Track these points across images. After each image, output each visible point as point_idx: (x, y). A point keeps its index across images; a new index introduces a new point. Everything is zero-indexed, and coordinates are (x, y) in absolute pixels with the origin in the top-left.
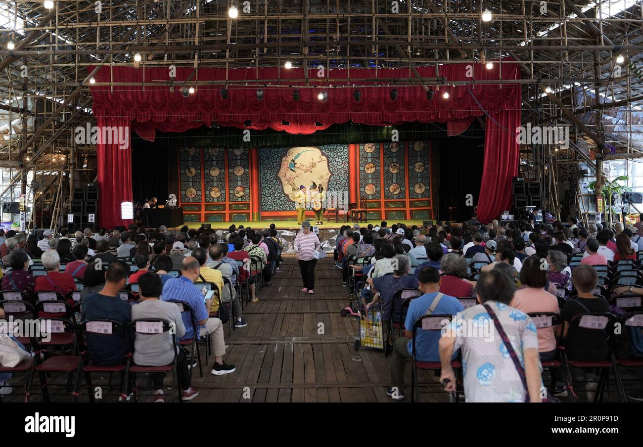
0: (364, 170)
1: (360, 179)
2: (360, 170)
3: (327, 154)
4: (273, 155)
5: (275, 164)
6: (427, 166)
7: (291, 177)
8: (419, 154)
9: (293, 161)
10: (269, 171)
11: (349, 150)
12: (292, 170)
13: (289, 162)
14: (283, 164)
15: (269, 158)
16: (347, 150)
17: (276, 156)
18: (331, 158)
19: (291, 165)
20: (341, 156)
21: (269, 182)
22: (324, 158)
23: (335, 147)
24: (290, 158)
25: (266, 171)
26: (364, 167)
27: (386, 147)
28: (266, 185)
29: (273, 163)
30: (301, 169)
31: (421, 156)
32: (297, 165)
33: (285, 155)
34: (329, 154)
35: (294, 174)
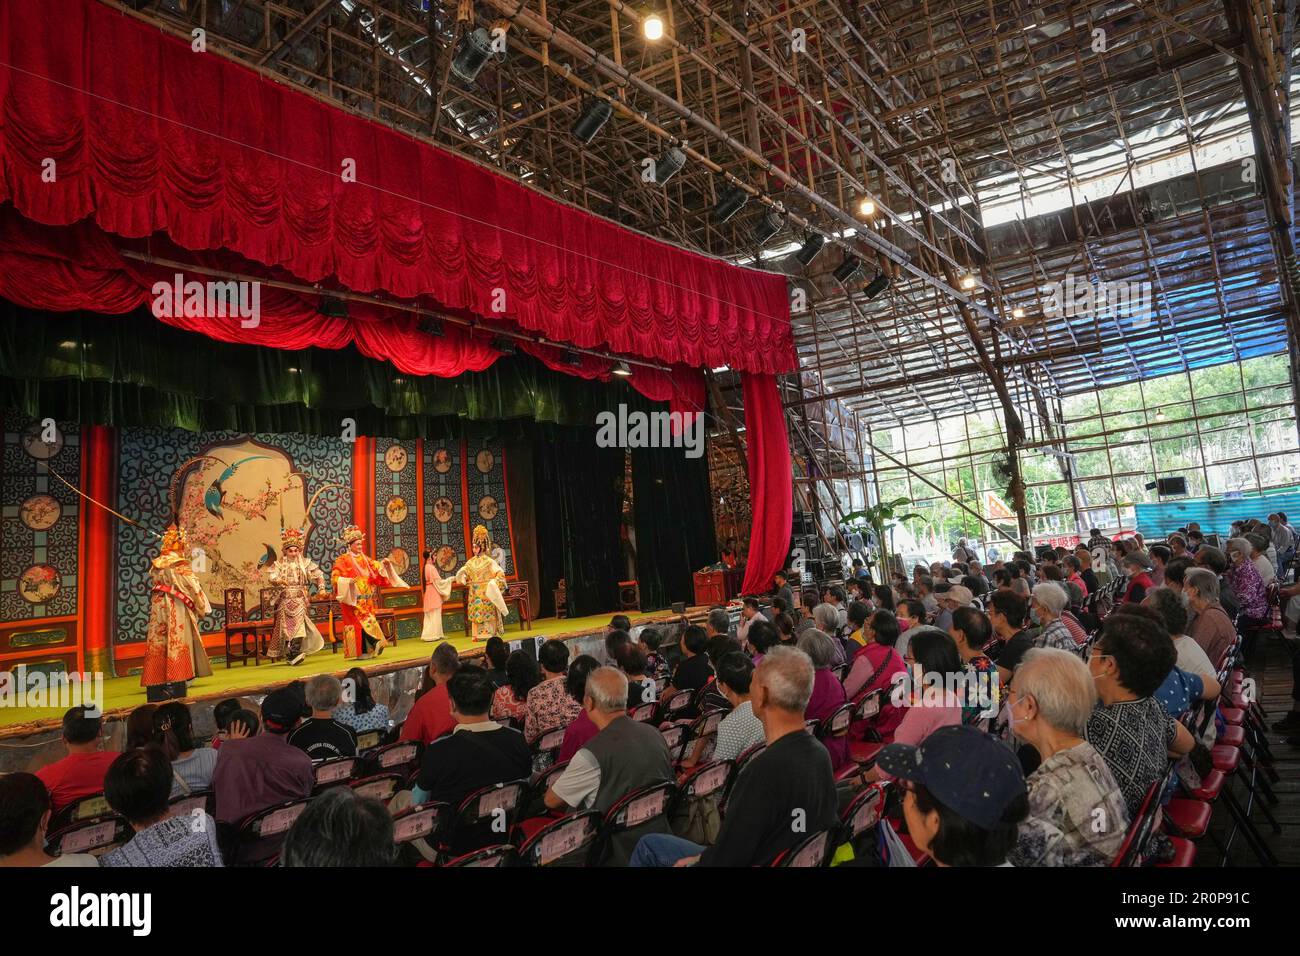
0: (385, 515)
1: (376, 537)
2: (376, 515)
3: (304, 469)
4: (159, 464)
5: (163, 494)
6: (502, 506)
7: (210, 531)
8: (486, 479)
9: (217, 485)
10: (146, 515)
11: (353, 462)
12: (214, 513)
13: (206, 490)
14: (186, 493)
15: (146, 475)
16: (347, 462)
17: (168, 470)
18: (313, 482)
19: (210, 496)
20: (336, 477)
21: (142, 549)
22: (297, 481)
23: (323, 452)
24: (209, 476)
25: (136, 514)
26: (385, 506)
27: (428, 459)
28: (134, 560)
29: (159, 488)
30: (238, 509)
31: (490, 483)
32: (228, 498)
33: (196, 467)
34: (309, 469)
35: (219, 524)
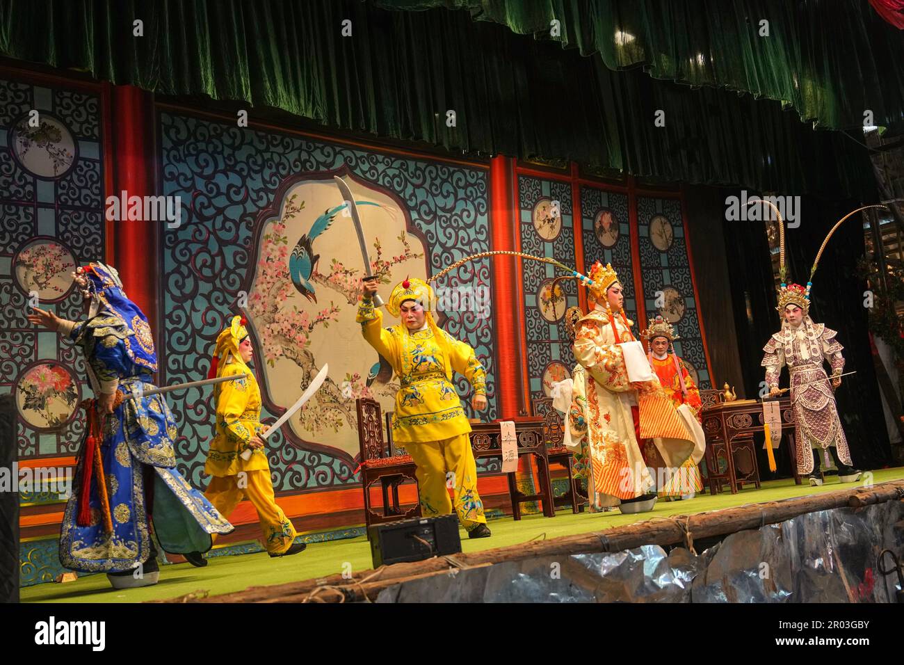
0: (537, 308)
1: (528, 342)
2: (526, 308)
3: (425, 227)
4: (221, 202)
5: (229, 251)
6: (691, 302)
7: (298, 320)
8: (664, 260)
9: (305, 243)
10: (205, 287)
11: (491, 221)
12: (302, 290)
13: (290, 251)
14: (262, 256)
15: (203, 219)
16: (483, 220)
17: (234, 213)
18: (438, 250)
19: (295, 259)
20: (469, 243)
21: (201, 344)
22: (416, 246)
23: (450, 202)
24: (295, 227)
25: (190, 283)
26: (537, 294)
27: (588, 224)
28: (189, 361)
29: (222, 243)
30: (337, 286)
31: (671, 268)
32: (323, 267)
33: (273, 211)
34: (431, 227)
35: (311, 310)
